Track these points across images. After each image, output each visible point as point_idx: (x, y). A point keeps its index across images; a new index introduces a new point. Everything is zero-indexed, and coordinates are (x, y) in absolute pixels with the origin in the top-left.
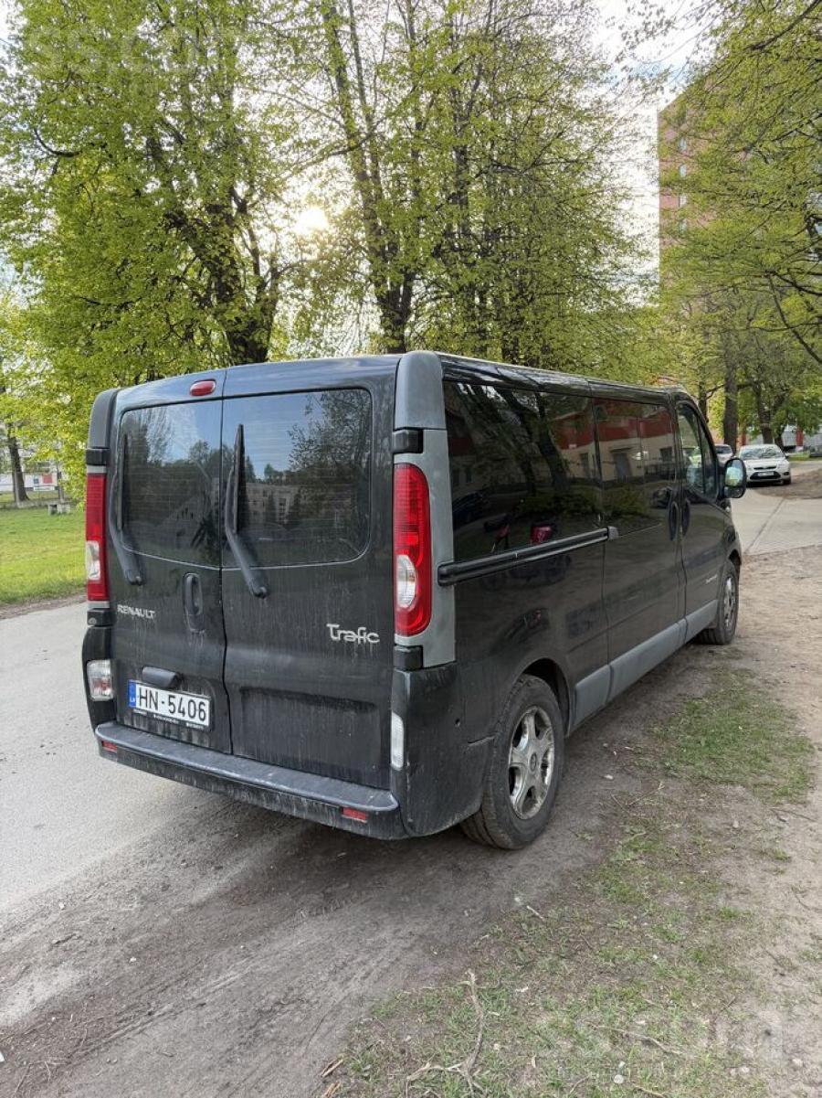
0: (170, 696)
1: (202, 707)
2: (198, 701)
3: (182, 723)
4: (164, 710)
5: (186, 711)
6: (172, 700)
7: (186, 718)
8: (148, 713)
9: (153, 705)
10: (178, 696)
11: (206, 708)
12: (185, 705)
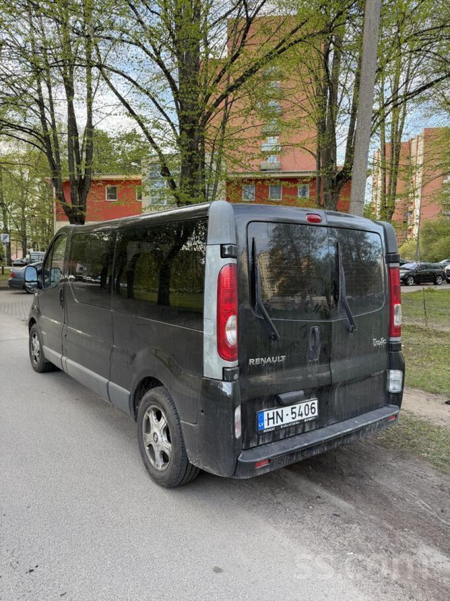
0: (292, 408)
1: (313, 406)
2: (310, 403)
3: (302, 422)
4: (288, 419)
5: (303, 413)
6: (294, 410)
7: (304, 417)
8: (276, 427)
9: (279, 420)
10: (297, 406)
11: (316, 406)
12: (302, 410)
